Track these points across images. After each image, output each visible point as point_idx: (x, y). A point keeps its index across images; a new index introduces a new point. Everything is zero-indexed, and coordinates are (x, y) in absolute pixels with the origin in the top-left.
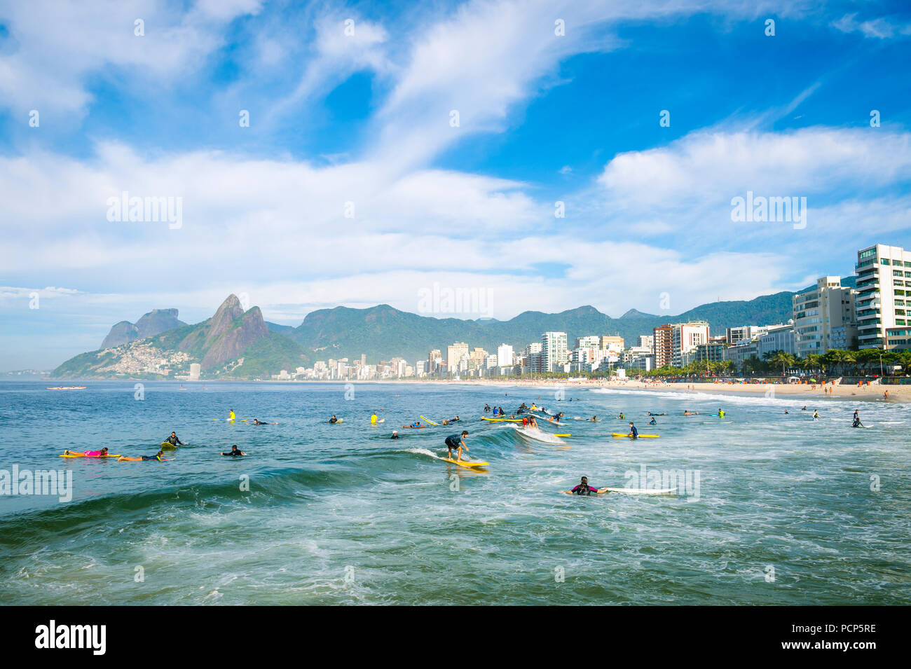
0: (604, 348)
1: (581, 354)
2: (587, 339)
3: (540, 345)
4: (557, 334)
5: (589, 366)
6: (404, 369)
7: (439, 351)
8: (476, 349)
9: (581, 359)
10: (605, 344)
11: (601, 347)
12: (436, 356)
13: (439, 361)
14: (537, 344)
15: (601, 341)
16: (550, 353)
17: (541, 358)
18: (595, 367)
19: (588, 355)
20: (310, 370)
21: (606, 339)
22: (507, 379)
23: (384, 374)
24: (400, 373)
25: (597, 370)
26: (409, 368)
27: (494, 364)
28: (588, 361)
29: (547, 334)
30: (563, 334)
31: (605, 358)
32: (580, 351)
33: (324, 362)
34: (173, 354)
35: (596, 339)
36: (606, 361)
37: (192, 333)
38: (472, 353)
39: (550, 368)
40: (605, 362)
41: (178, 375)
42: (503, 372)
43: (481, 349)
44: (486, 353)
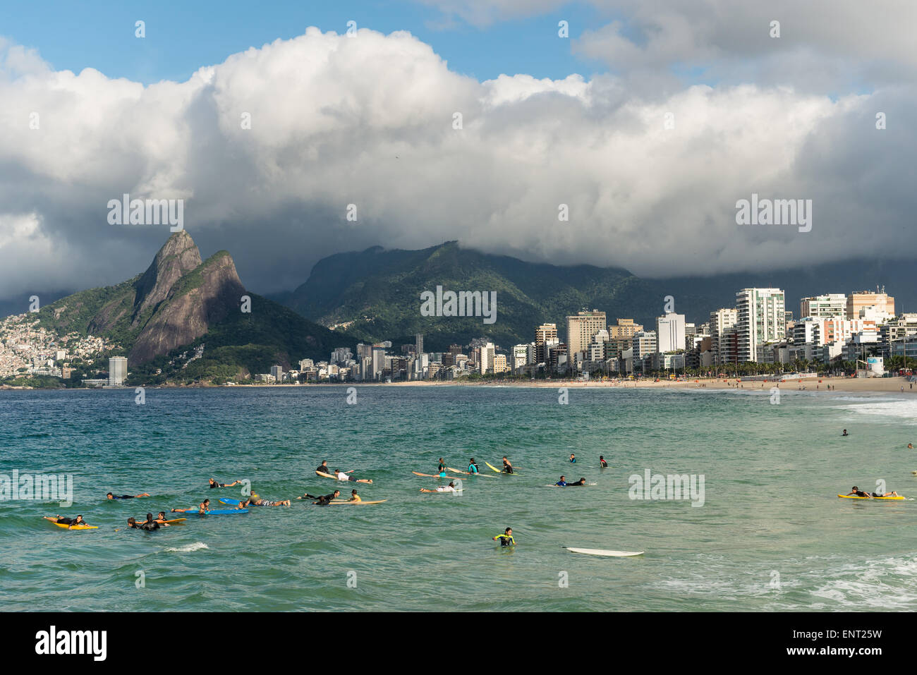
0: (856, 316)
1: (809, 328)
2: (822, 299)
3: (735, 312)
4: (765, 292)
5: (825, 350)
6: (491, 360)
7: (554, 325)
8: (621, 321)
9: (809, 338)
10: (856, 309)
11: (850, 315)
12: (548, 335)
13: (553, 342)
14: (728, 311)
15: (850, 304)
16: (752, 327)
17: (736, 337)
18: (835, 351)
19: (822, 330)
20: (322, 364)
21: (860, 300)
22: (672, 376)
23: (455, 370)
24: (485, 366)
25: (839, 357)
26: (502, 357)
27: (651, 350)
28: (822, 341)
29: (748, 291)
30: (777, 291)
31: (854, 335)
32: (807, 323)
33: (347, 350)
34: (78, 340)
35: (839, 299)
36: (855, 341)
37: (110, 303)
38: (614, 330)
39: (753, 356)
40: (853, 344)
41: (89, 378)
42: (667, 363)
43: (630, 322)
44: (639, 328)
